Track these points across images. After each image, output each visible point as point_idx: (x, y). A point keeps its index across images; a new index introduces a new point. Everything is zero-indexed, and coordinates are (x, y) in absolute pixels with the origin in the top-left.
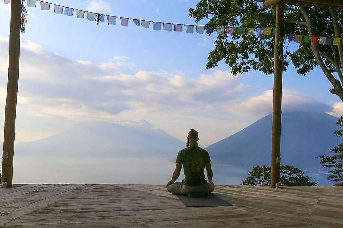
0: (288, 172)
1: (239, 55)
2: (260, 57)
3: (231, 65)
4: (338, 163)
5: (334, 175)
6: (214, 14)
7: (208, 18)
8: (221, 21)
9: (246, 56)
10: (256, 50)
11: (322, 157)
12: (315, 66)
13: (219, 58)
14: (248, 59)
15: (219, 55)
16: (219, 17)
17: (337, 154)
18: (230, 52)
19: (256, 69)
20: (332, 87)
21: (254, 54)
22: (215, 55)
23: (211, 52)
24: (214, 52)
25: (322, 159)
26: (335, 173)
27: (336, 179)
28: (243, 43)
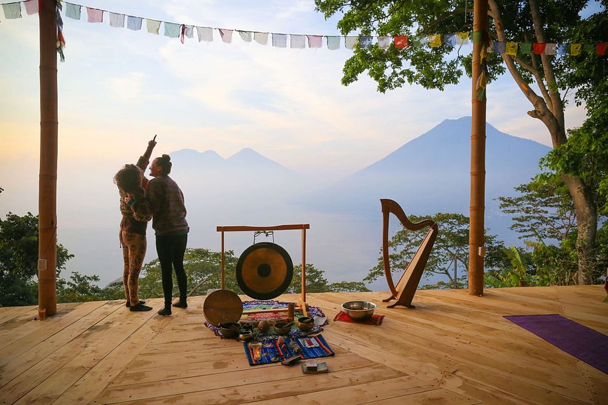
0: (455, 222)
1: (389, 63)
2: (418, 64)
3: (377, 79)
4: (526, 206)
5: (520, 223)
6: (351, 4)
7: (343, 12)
8: (361, 14)
9: (398, 63)
10: (412, 54)
11: (502, 199)
12: (499, 74)
13: (360, 70)
14: (401, 67)
15: (359, 65)
16: (358, 8)
17: (525, 194)
18: (376, 59)
19: (412, 81)
20: (533, 108)
21: (410, 61)
22: (354, 65)
23: (347, 61)
24: (352, 60)
25: (502, 202)
26: (520, 220)
27: (523, 228)
28: (393, 46)
